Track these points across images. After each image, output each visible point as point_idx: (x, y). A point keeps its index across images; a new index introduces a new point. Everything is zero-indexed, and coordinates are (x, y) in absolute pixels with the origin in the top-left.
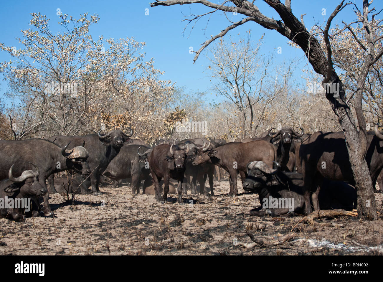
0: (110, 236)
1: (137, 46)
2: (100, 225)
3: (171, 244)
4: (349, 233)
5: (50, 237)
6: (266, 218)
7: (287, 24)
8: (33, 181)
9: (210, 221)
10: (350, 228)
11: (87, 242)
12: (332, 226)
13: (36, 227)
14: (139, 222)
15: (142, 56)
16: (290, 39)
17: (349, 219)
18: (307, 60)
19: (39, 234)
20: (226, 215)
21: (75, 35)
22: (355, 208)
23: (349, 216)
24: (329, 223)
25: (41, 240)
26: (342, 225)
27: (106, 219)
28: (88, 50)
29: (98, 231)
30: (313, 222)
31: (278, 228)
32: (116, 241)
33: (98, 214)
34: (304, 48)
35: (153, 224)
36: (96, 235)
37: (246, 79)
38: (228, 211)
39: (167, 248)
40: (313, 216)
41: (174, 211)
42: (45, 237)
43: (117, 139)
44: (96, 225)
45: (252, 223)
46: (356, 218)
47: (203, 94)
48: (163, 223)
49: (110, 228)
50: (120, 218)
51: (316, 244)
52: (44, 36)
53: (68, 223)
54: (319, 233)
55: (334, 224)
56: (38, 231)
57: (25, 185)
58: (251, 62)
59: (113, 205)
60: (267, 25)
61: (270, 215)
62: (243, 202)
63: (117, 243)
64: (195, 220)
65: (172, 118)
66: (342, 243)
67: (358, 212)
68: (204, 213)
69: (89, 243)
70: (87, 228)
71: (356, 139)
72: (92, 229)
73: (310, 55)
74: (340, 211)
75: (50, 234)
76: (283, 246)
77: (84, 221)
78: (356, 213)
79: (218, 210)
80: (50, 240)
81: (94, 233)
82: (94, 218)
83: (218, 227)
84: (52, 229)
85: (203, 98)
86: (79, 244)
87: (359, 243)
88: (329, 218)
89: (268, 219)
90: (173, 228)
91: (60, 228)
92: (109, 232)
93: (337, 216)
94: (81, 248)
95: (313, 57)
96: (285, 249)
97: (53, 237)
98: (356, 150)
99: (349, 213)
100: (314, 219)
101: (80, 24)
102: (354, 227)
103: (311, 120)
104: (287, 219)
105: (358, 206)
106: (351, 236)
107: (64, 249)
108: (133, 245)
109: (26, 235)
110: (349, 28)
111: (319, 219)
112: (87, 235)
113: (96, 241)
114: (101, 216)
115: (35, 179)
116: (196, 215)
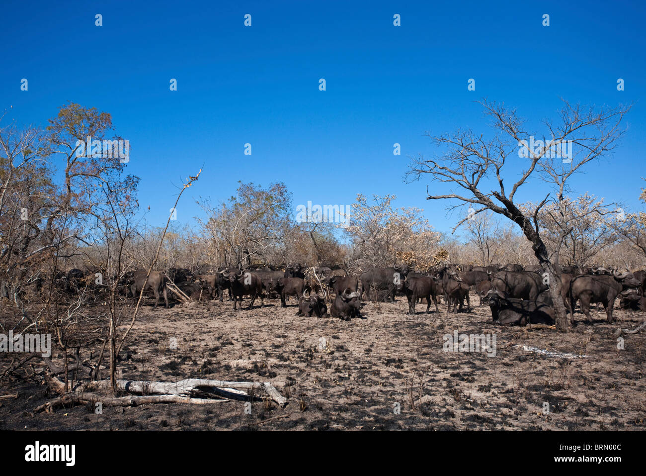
0: (400, 334)
1: (418, 211)
2: (395, 326)
3: (437, 343)
4: (550, 342)
5: (365, 334)
6: (496, 326)
7: (510, 211)
8: (356, 300)
9: (461, 327)
10: (551, 338)
11: (387, 338)
12: (539, 336)
13: (357, 326)
14: (418, 325)
15: (421, 217)
16: (513, 220)
17: (550, 331)
18: (523, 232)
19: (359, 331)
20: (471, 322)
21: (382, 207)
22: (554, 324)
23: (550, 329)
24: (537, 333)
25: (360, 335)
26: (545, 335)
27: (399, 321)
28: (389, 216)
29: (393, 330)
30: (526, 332)
31: (505, 334)
32: (404, 338)
33: (394, 318)
34: (521, 225)
35: (427, 327)
36: (392, 333)
37: (485, 231)
38: (473, 319)
39: (434, 346)
40: (527, 328)
41: (440, 317)
42: (363, 334)
43: (404, 271)
44: (392, 326)
45: (487, 330)
46: (555, 331)
47: (459, 236)
48: (433, 327)
49: (401, 329)
50: (406, 322)
51: (528, 349)
52: (364, 207)
53: (376, 323)
54: (530, 340)
55: (540, 334)
56: (358, 328)
57: (352, 301)
58: (487, 222)
59: (402, 311)
60: (498, 211)
61: (499, 324)
62: (482, 312)
63: (404, 341)
64: (452, 326)
65: (439, 255)
66: (545, 349)
67: (556, 327)
68: (458, 320)
69: (388, 339)
70: (387, 327)
71: (555, 281)
72: (390, 329)
73: (525, 230)
74: (544, 326)
75: (365, 331)
76: (507, 349)
77: (385, 322)
78: (555, 327)
79: (467, 318)
80: (365, 335)
81: (391, 331)
82: (391, 321)
83: (466, 332)
84: (367, 327)
85: (458, 239)
86: (382, 339)
87: (556, 349)
88: (538, 329)
89: (498, 327)
90: (438, 331)
91: (371, 327)
92: (400, 331)
93: (542, 329)
94: (383, 342)
95: (527, 231)
96: (509, 351)
97: (367, 333)
98: (554, 289)
99: (550, 327)
100: (527, 330)
101: (385, 201)
102: (553, 336)
103: (527, 255)
104: (510, 328)
105: (556, 323)
106: (551, 344)
107: (373, 343)
108: (414, 342)
109: (352, 331)
110: (550, 213)
111: (530, 330)
112: (386, 333)
113: (392, 338)
114: (396, 319)
115: (358, 298)
116: (453, 321)
